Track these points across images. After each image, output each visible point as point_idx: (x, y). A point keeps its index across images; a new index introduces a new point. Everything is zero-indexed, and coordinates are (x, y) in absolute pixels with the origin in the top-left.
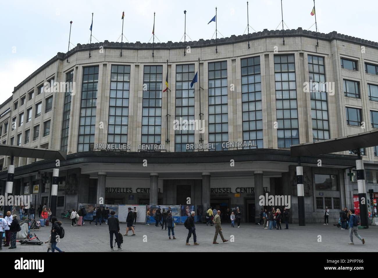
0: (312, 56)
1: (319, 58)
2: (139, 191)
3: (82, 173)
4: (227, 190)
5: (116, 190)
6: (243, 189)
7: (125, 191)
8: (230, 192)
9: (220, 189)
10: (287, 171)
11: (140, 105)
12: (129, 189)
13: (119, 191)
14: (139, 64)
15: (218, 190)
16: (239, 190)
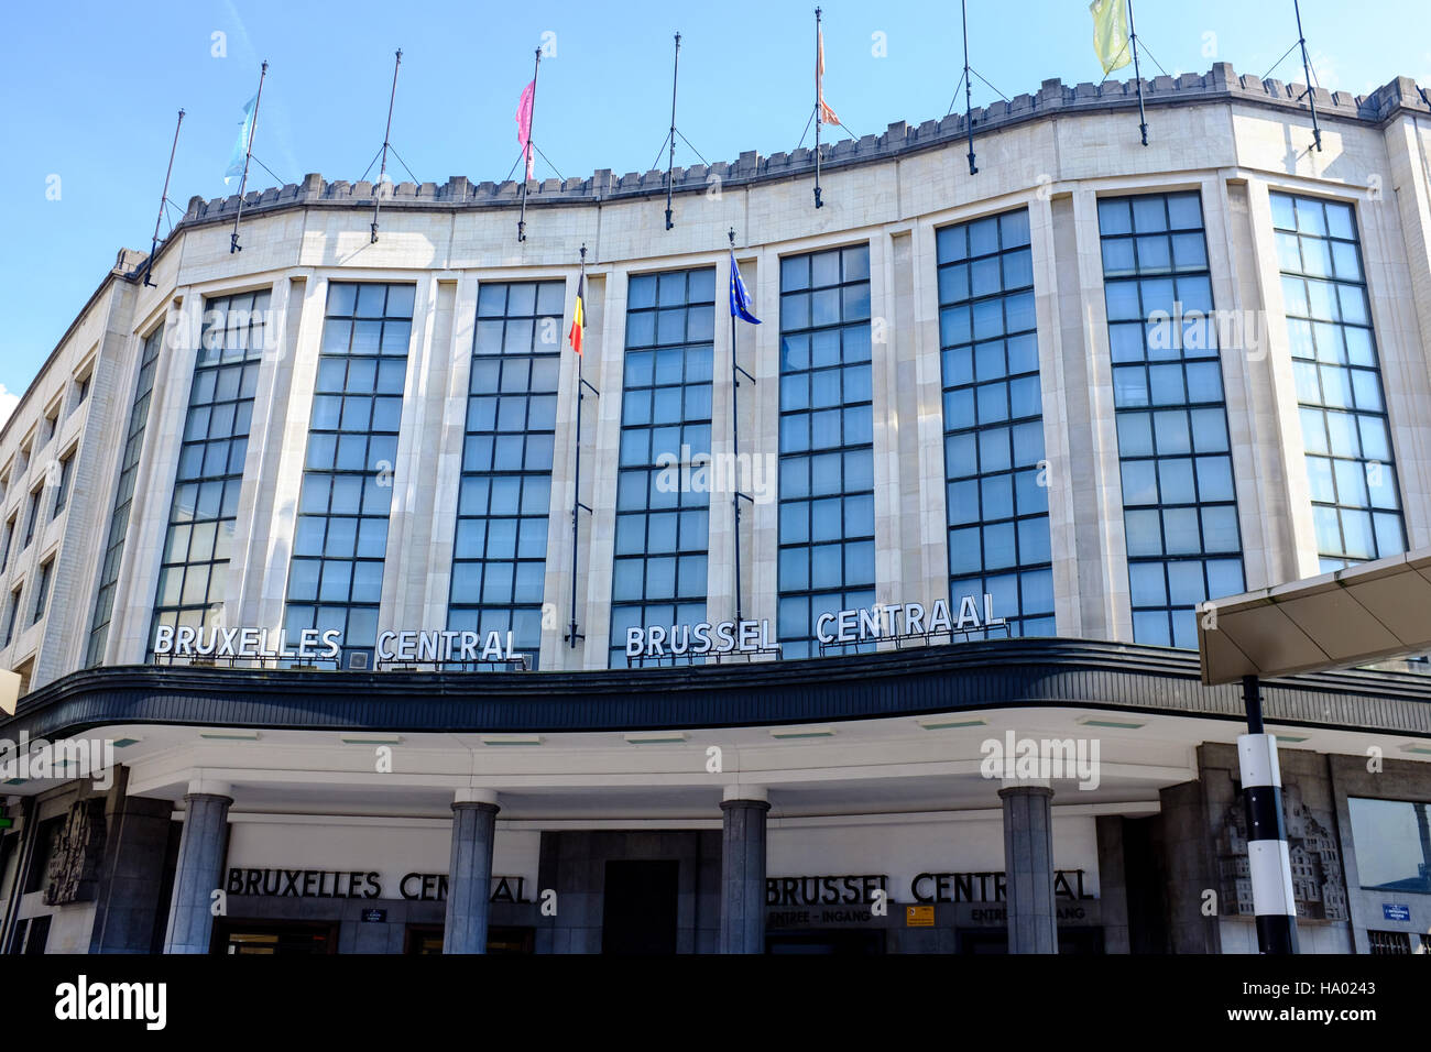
0: (1295, 196)
1: (1330, 209)
2: (415, 887)
4: (867, 888)
5: (299, 884)
6: (952, 881)
7: (344, 887)
8: (884, 900)
9: (831, 884)
10: (1189, 774)
11: (451, 464)
12: (363, 879)
13: (314, 888)
14: (458, 276)
15: (821, 886)
16: (929, 889)
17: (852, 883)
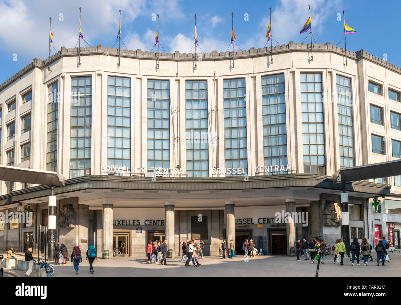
0: (340, 76)
1: (346, 79)
2: (148, 223)
3: (80, 203)
4: (248, 221)
5: (121, 223)
6: (266, 220)
7: (131, 223)
8: (252, 223)
9: (240, 220)
11: (145, 126)
12: (136, 221)
13: (124, 224)
15: (238, 220)
16: (261, 221)
17: (245, 220)
